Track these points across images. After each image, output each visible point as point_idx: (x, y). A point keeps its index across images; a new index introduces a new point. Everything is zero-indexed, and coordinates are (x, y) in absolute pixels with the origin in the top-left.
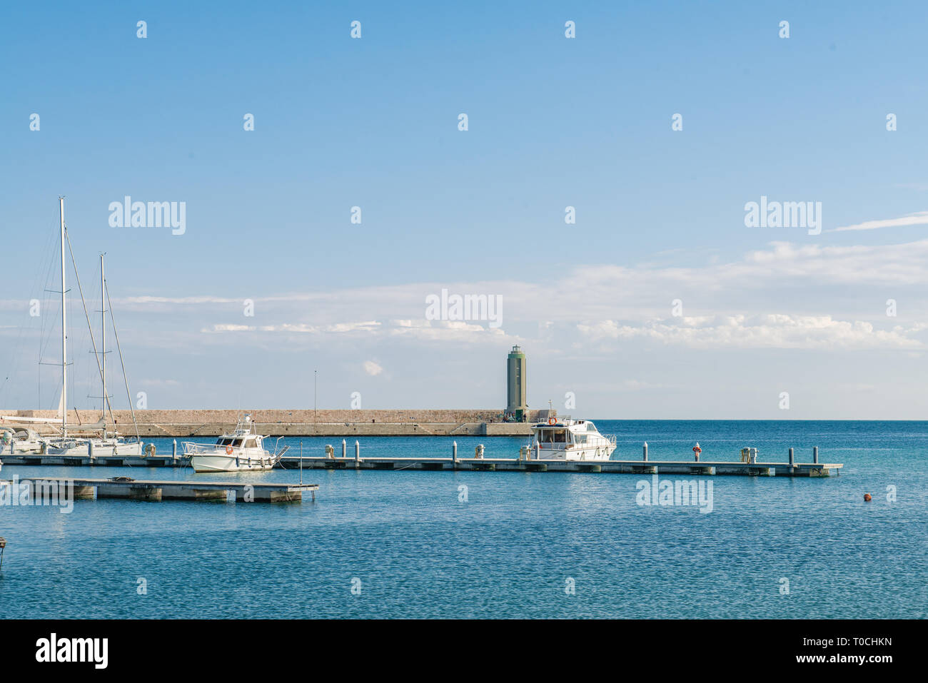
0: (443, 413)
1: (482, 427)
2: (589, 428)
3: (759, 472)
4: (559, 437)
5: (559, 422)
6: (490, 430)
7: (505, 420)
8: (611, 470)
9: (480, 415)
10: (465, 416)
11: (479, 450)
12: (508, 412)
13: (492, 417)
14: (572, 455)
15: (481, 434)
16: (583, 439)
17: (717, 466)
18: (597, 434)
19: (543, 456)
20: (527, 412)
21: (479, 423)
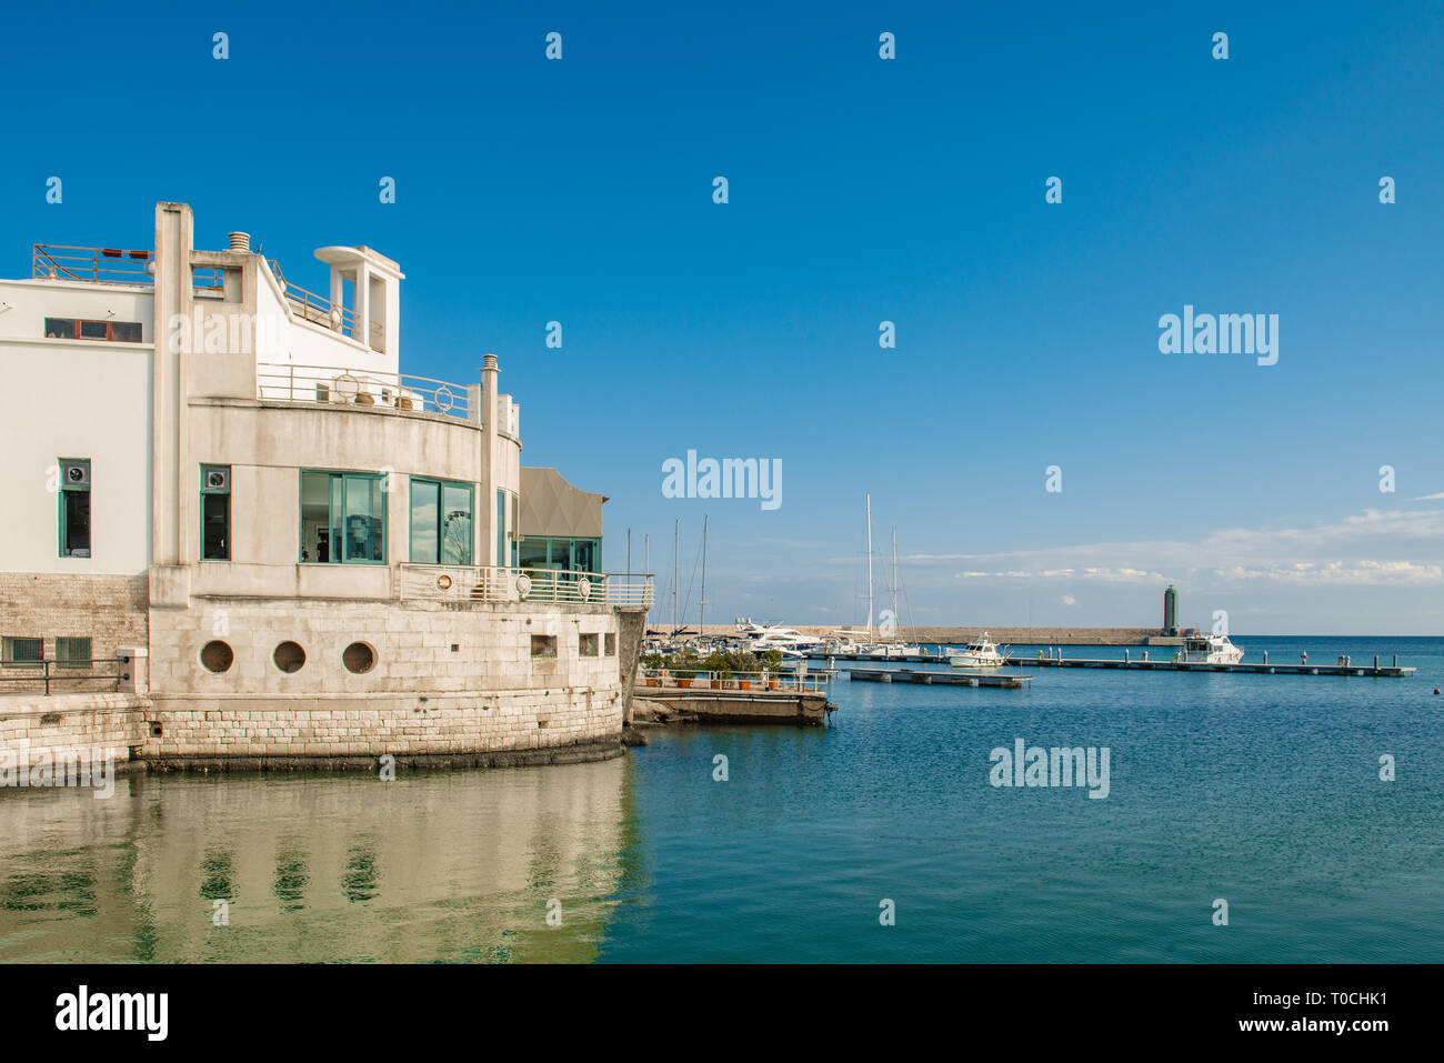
0: (1118, 630)
1: (1146, 640)
2: (1225, 641)
3: (1352, 672)
4: (1204, 647)
5: (1202, 637)
6: (1152, 641)
7: (1162, 635)
8: (1239, 670)
9: (1144, 632)
10: (1134, 632)
11: (1144, 655)
12: (1165, 630)
13: (1153, 633)
14: (1211, 659)
15: (1144, 644)
16: (1220, 648)
17: (1319, 668)
18: (1230, 645)
19: (1191, 660)
20: (1178, 630)
21: (1143, 637)
